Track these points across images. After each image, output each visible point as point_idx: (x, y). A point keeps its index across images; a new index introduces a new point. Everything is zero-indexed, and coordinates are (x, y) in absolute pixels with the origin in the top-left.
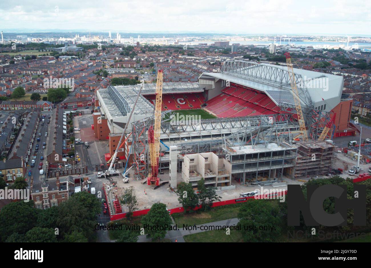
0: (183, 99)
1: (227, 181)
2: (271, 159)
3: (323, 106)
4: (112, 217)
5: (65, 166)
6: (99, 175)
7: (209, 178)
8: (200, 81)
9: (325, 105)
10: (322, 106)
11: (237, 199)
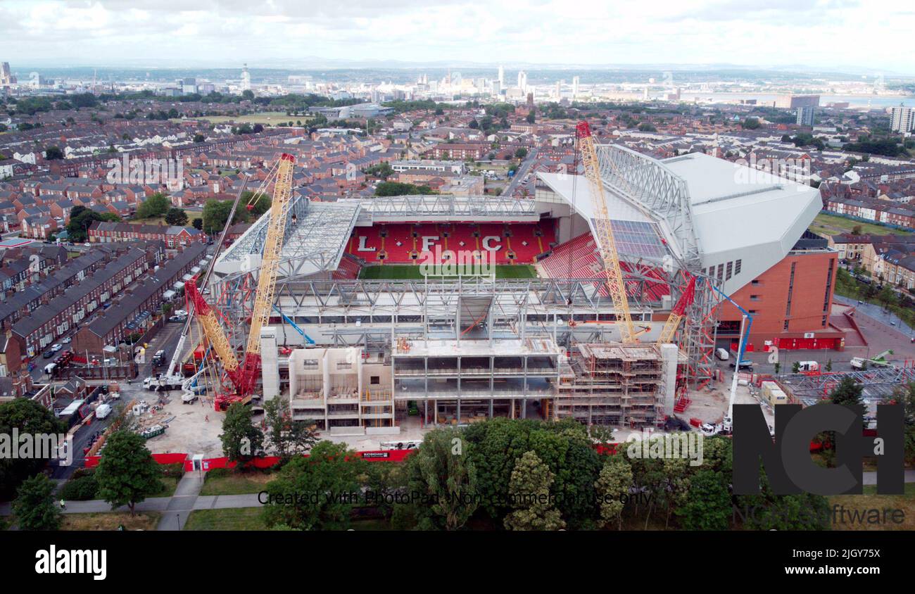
0: (497, 239)
1: (386, 416)
2: (492, 374)
3: (734, 265)
4: (87, 460)
5: (105, 361)
6: (146, 383)
7: (343, 405)
8: (537, 195)
9: (739, 262)
10: (730, 264)
11: (366, 452)
